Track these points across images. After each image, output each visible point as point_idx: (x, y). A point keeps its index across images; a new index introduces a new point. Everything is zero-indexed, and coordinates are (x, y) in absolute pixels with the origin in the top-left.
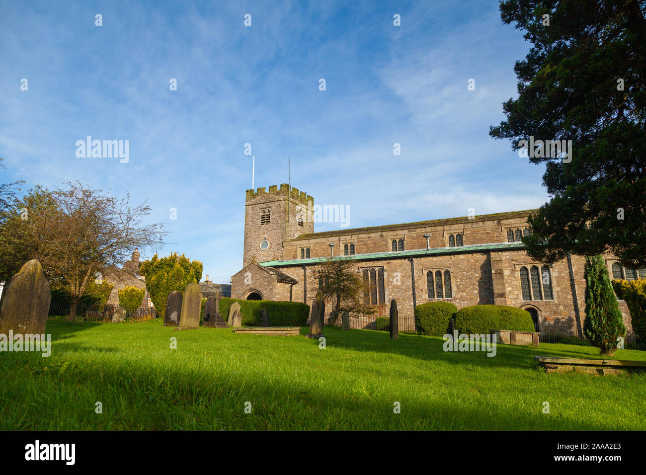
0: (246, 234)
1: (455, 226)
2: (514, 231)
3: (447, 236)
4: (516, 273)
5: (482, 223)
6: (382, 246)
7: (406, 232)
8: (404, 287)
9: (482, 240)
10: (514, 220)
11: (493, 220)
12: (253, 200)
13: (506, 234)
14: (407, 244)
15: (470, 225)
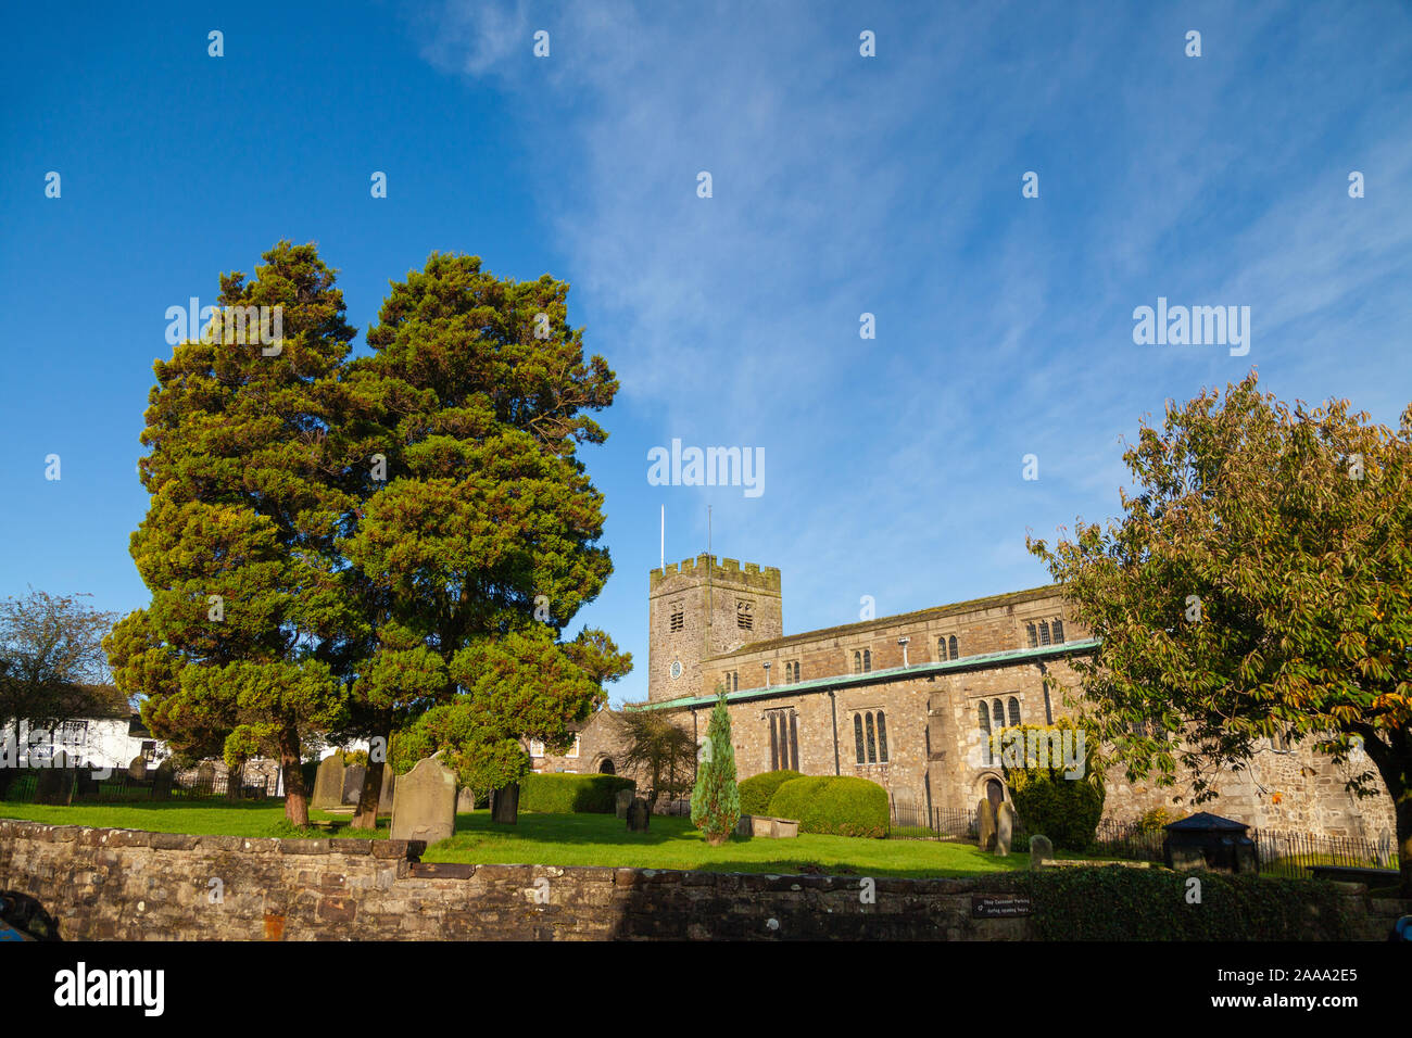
0: (651, 650)
1: (944, 621)
2: (1037, 626)
3: (934, 641)
4: (971, 713)
5: (984, 612)
6: (838, 664)
7: (871, 635)
8: (823, 745)
9: (986, 647)
10: (1033, 603)
11: (1002, 607)
12: (660, 589)
13: (1024, 633)
14: (875, 658)
15: (966, 617)
